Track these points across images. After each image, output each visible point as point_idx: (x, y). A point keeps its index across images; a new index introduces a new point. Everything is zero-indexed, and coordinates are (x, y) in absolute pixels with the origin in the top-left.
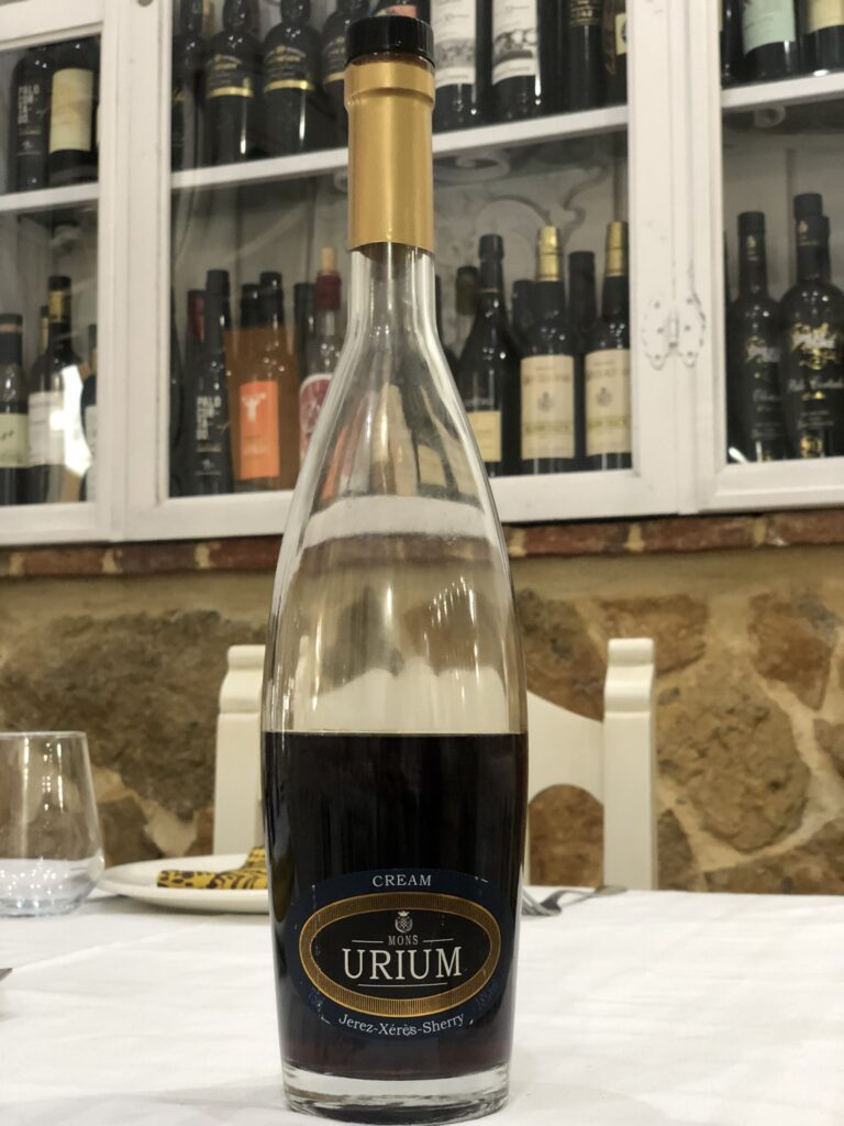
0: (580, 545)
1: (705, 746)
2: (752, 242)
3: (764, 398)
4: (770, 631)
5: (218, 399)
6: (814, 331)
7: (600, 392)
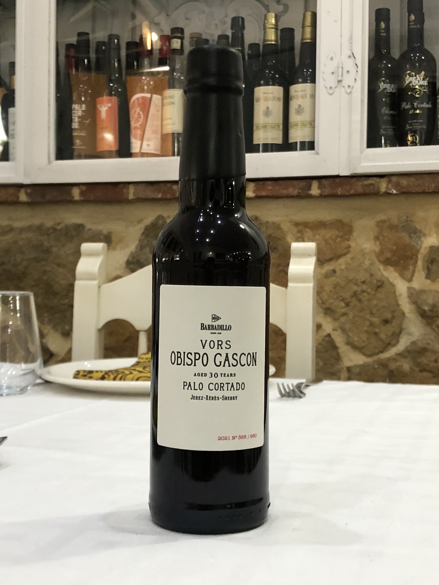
0: (285, 192)
1: (350, 300)
2: (383, 25)
3: (387, 112)
4: (386, 239)
5: (84, 105)
6: (417, 75)
7: (297, 107)
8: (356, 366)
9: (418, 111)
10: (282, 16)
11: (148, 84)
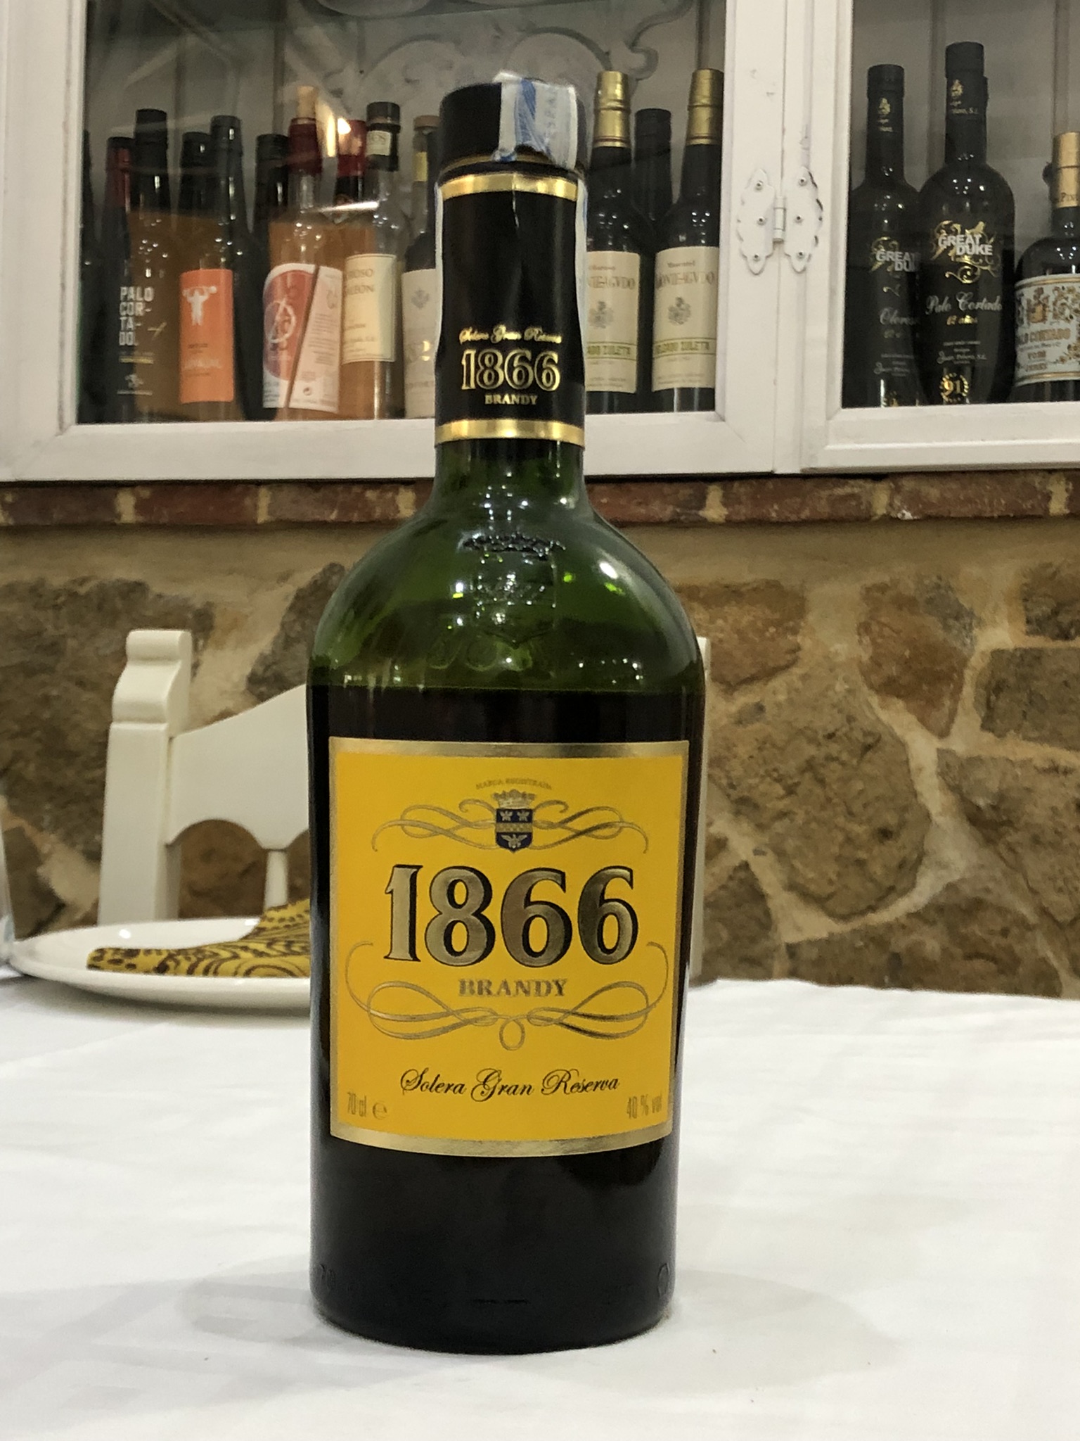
1: (796, 780)
2: (885, 107)
3: (894, 319)
4: (887, 631)
5: (149, 290)
6: (967, 231)
7: (674, 303)
8: (811, 943)
9: (967, 320)
10: (641, 79)
11: (310, 241)
